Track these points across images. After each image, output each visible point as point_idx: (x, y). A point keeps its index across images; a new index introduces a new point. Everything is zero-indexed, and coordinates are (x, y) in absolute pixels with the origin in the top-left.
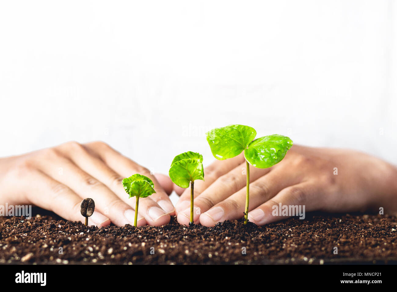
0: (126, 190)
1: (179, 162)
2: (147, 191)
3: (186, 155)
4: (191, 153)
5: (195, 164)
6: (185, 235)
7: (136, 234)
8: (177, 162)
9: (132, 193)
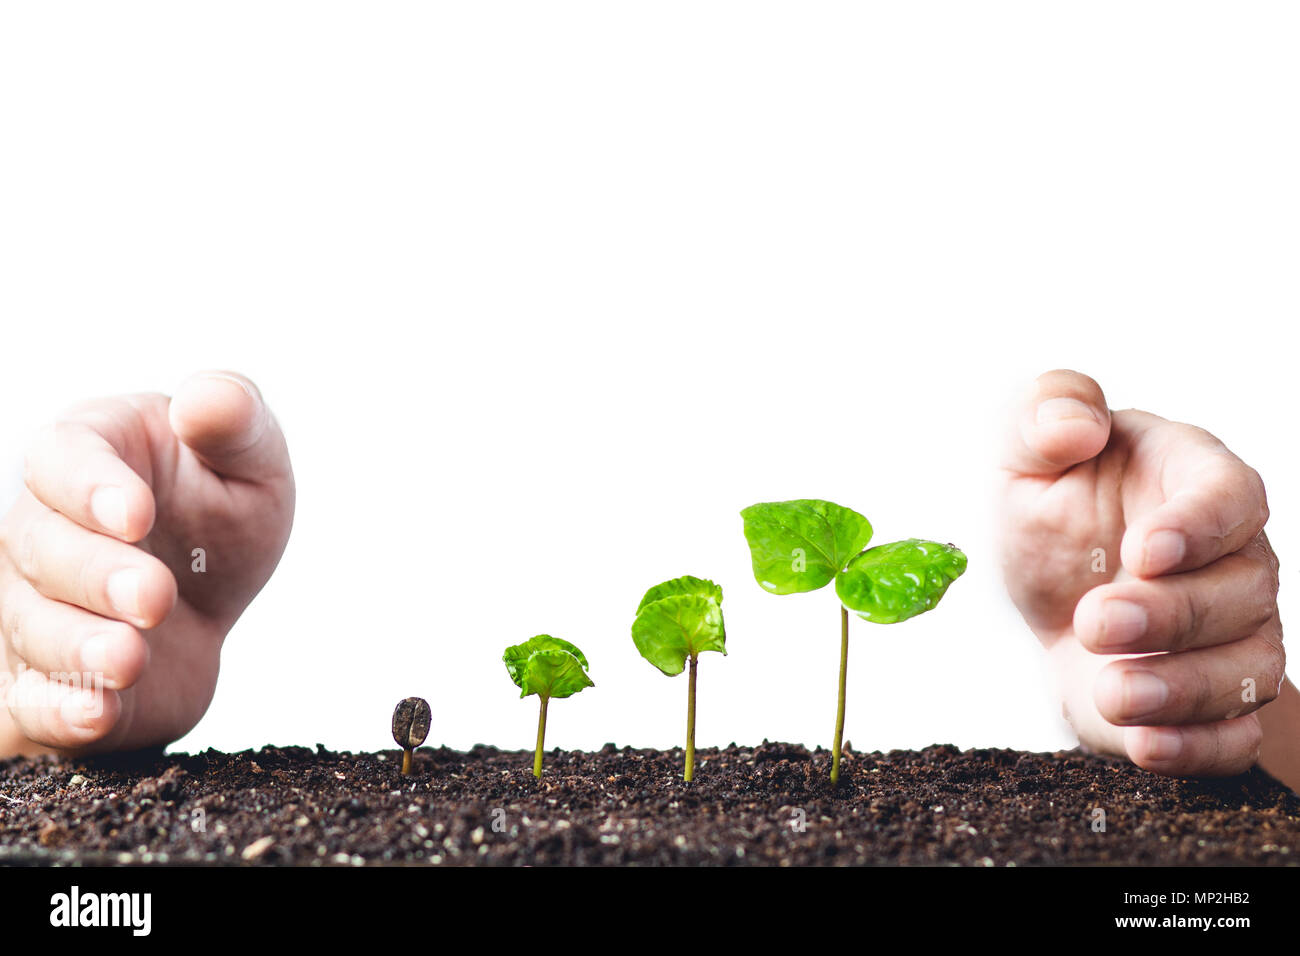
0: (514, 675)
1: (661, 606)
2: (569, 679)
3: (675, 586)
4: (692, 580)
5: (702, 609)
6: (673, 800)
7: (541, 796)
8: (655, 603)
9: (529, 684)
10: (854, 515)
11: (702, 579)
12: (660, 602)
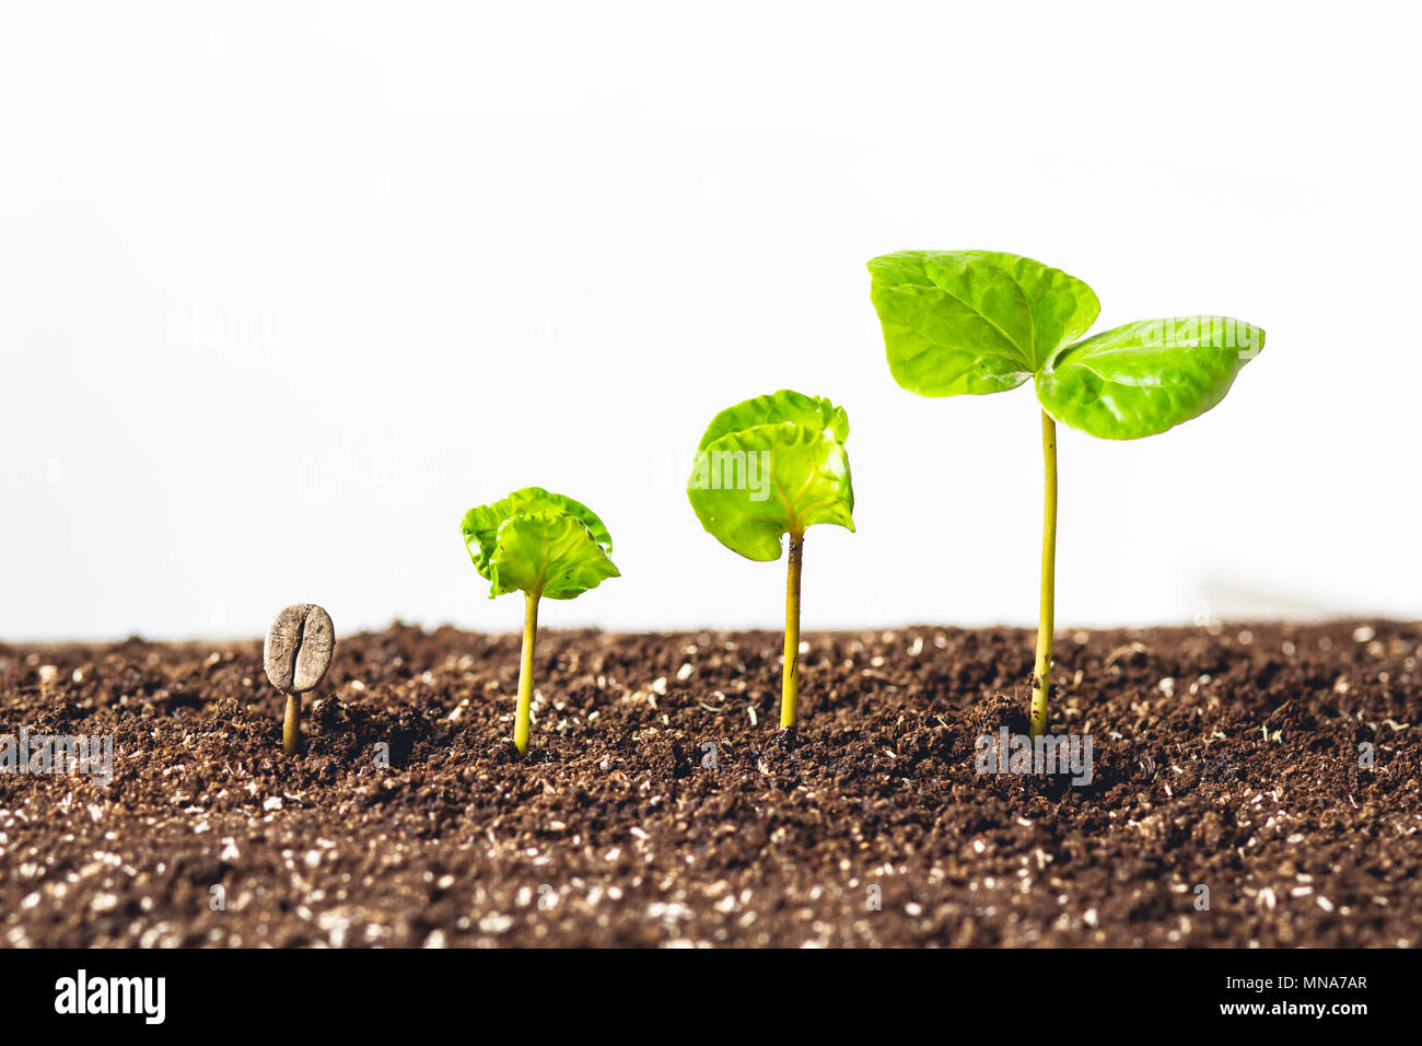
0: (477, 558)
1: (739, 440)
2: (576, 564)
3: (766, 408)
4: (792, 398)
5: (814, 448)
8: (726, 436)
9: (500, 575)
10: (1068, 281)
11: (812, 396)
12: (738, 434)
